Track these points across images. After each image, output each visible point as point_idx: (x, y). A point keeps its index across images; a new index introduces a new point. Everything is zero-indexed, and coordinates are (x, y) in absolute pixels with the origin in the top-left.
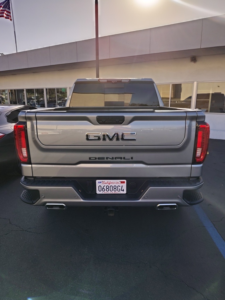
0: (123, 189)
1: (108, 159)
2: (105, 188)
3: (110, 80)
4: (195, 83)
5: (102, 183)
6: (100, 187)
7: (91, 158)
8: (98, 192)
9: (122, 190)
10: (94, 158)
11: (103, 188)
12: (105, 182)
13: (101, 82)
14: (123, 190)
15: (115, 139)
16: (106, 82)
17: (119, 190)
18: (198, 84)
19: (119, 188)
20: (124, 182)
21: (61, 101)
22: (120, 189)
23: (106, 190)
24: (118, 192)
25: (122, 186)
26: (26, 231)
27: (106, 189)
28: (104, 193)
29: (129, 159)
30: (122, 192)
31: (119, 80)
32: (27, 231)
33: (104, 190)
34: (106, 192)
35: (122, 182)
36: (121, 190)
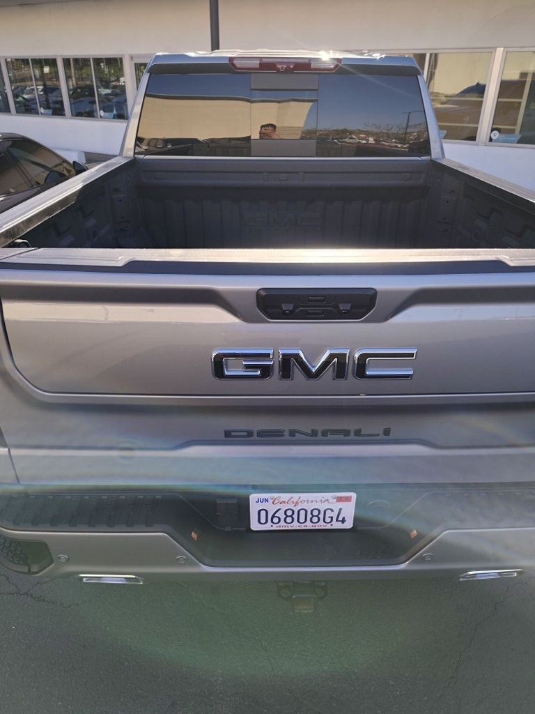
0: (344, 518)
1: (297, 434)
2: (281, 515)
3: (271, 60)
4: (500, 51)
5: (270, 501)
6: (263, 513)
7: (233, 434)
8: (255, 526)
9: (340, 519)
10: (245, 434)
11: (273, 516)
12: (281, 500)
13: (238, 66)
14: (343, 521)
15: (329, 372)
16: (258, 66)
17: (328, 520)
18: (506, 53)
19: (329, 514)
20: (348, 499)
21: (109, 91)
22: (332, 518)
23: (282, 520)
24: (325, 524)
25: (340, 510)
26: (26, 594)
27: (283, 517)
28: (275, 527)
29: (378, 435)
30: (337, 525)
31: (301, 61)
32: (31, 596)
33: (276, 520)
34: (283, 526)
35: (340, 499)
36: (337, 520)
